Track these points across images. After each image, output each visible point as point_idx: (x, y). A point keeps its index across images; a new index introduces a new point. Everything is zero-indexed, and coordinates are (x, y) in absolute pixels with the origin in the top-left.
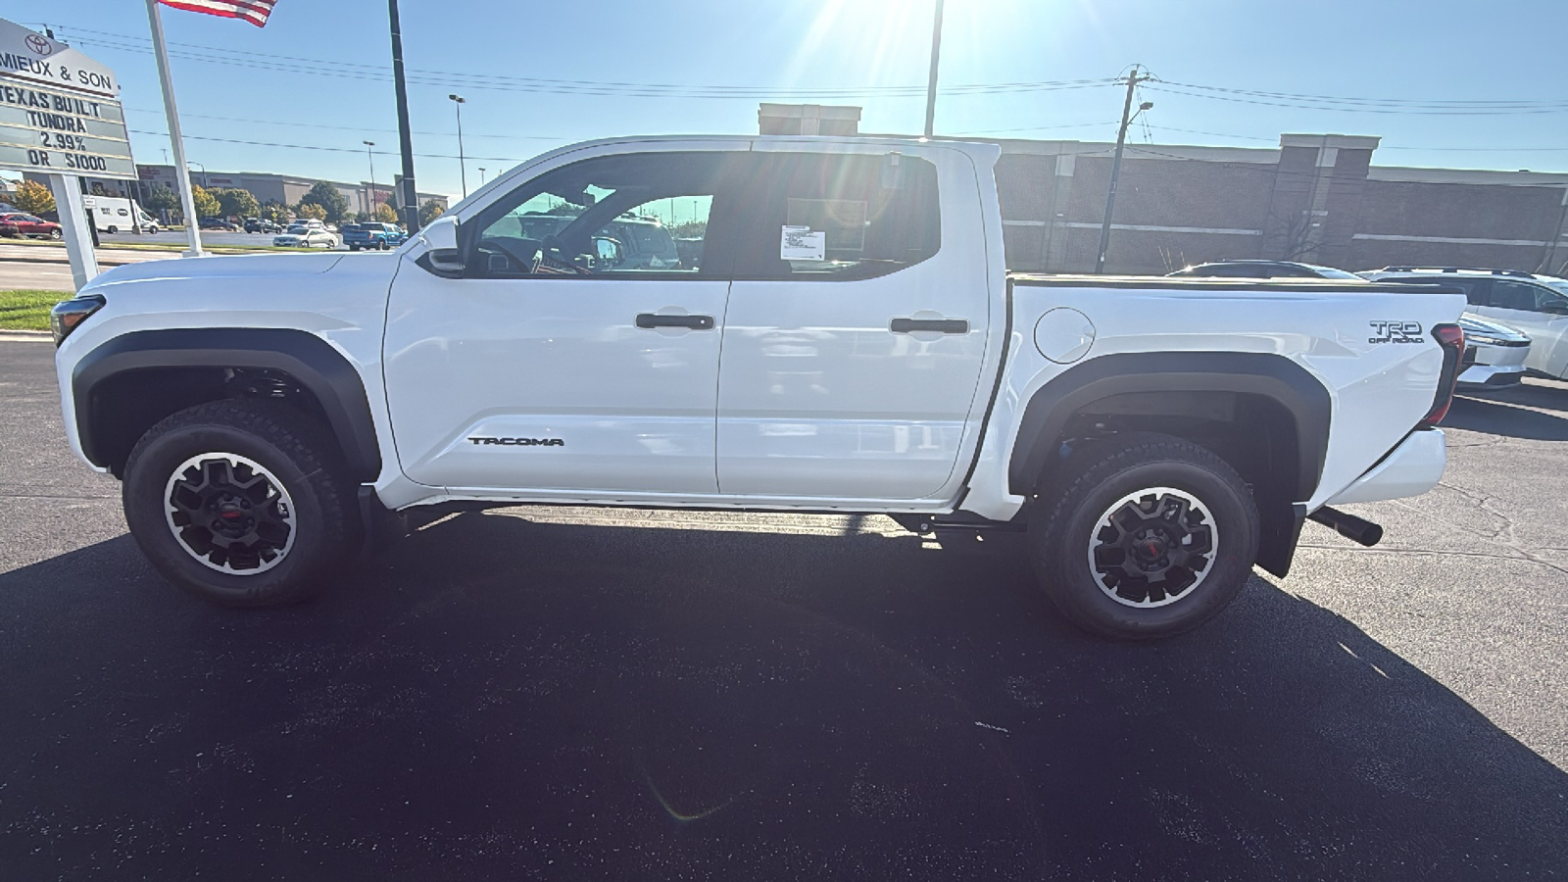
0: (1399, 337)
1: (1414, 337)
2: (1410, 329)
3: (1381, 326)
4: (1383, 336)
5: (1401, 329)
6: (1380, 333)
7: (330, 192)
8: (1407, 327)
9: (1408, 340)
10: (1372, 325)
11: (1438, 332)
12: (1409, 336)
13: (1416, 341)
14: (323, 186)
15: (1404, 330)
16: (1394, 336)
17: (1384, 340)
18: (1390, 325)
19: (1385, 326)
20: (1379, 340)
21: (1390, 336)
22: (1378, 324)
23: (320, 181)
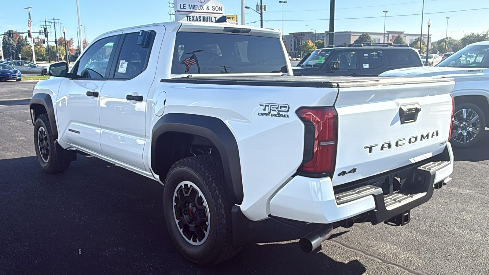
0: (275, 113)
1: (283, 114)
2: (283, 109)
3: (266, 106)
4: (267, 112)
5: (277, 108)
6: (264, 110)
7: (367, 38)
8: (281, 107)
9: (280, 116)
10: (261, 105)
11: (300, 112)
12: (281, 113)
13: (284, 116)
14: (365, 35)
15: (279, 109)
16: (272, 112)
17: (266, 115)
18: (271, 106)
19: (268, 106)
20: (262, 114)
21: (270, 112)
22: (264, 105)
23: (363, 33)
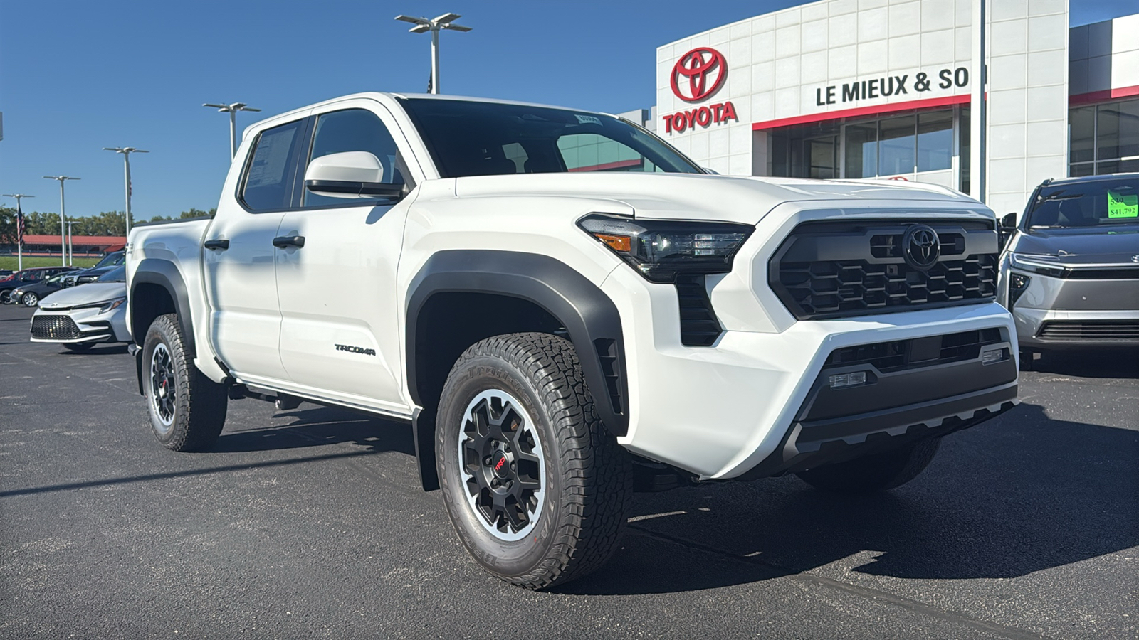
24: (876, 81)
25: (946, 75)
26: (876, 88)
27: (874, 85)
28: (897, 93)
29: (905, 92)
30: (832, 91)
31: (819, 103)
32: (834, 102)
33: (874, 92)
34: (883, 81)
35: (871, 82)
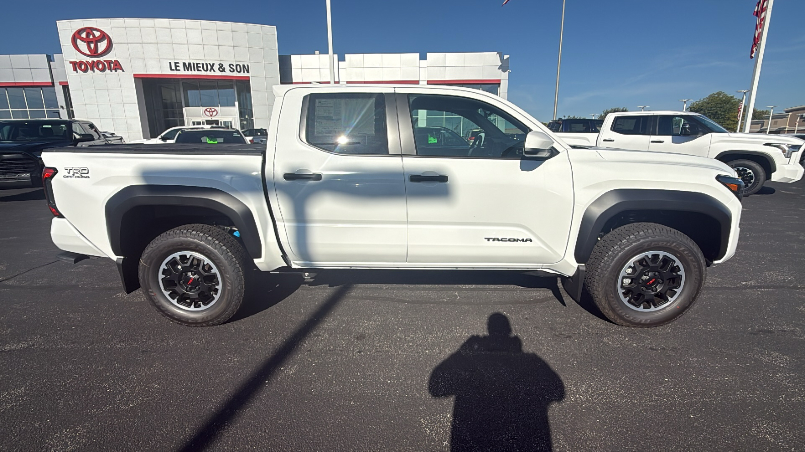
24: (200, 64)
25: (231, 66)
26: (200, 67)
27: (199, 65)
28: (210, 71)
29: (214, 71)
30: (177, 65)
31: (171, 69)
32: (179, 70)
33: (199, 69)
34: (203, 64)
35: (197, 64)
